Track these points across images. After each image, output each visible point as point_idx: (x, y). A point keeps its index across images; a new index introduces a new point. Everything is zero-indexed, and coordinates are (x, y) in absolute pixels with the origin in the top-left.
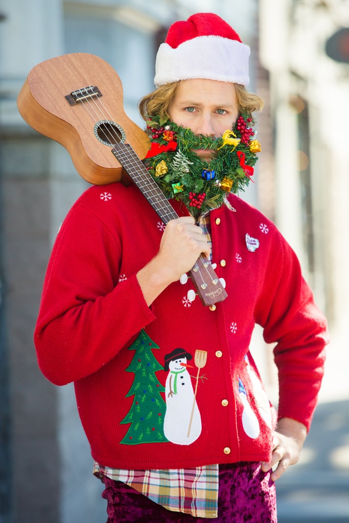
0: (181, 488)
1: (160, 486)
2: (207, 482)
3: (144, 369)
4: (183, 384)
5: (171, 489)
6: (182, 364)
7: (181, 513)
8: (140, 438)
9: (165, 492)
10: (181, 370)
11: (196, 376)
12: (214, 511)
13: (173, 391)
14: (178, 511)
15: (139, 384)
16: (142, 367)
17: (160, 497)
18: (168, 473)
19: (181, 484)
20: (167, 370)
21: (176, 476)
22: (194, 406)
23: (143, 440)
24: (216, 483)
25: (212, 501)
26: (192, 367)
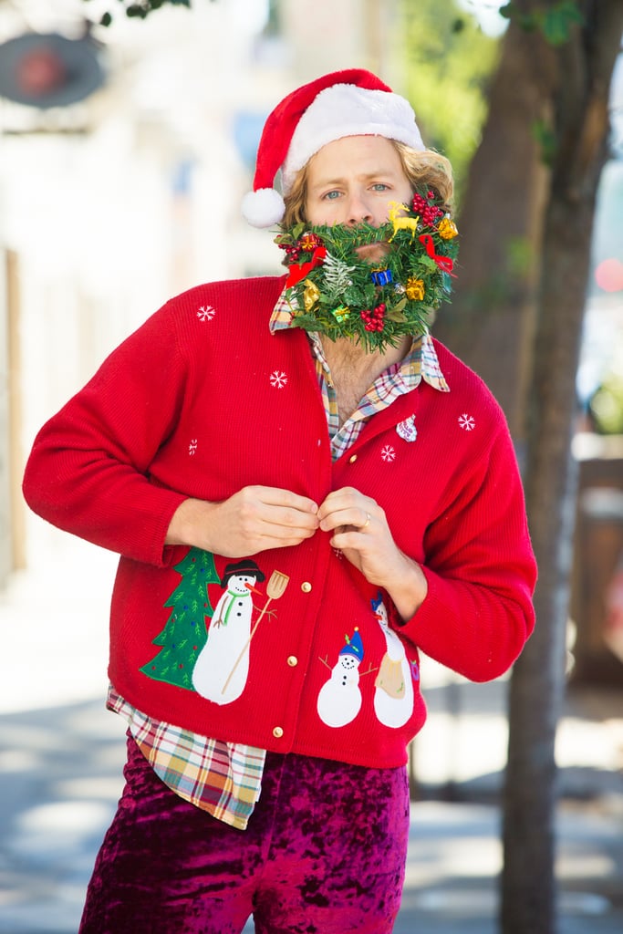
0: (203, 770)
1: (174, 755)
2: (244, 775)
3: (195, 575)
4: (239, 614)
5: (188, 764)
6: (247, 585)
7: (191, 804)
8: (163, 673)
9: (177, 767)
10: (242, 593)
11: (262, 609)
12: (242, 819)
13: (223, 621)
14: (189, 800)
15: (182, 593)
16: (194, 571)
17: (169, 771)
18: (192, 740)
19: (205, 763)
20: (224, 587)
21: (201, 750)
22: (244, 651)
23: (166, 677)
24: (257, 778)
25: (246, 804)
26: (260, 593)
